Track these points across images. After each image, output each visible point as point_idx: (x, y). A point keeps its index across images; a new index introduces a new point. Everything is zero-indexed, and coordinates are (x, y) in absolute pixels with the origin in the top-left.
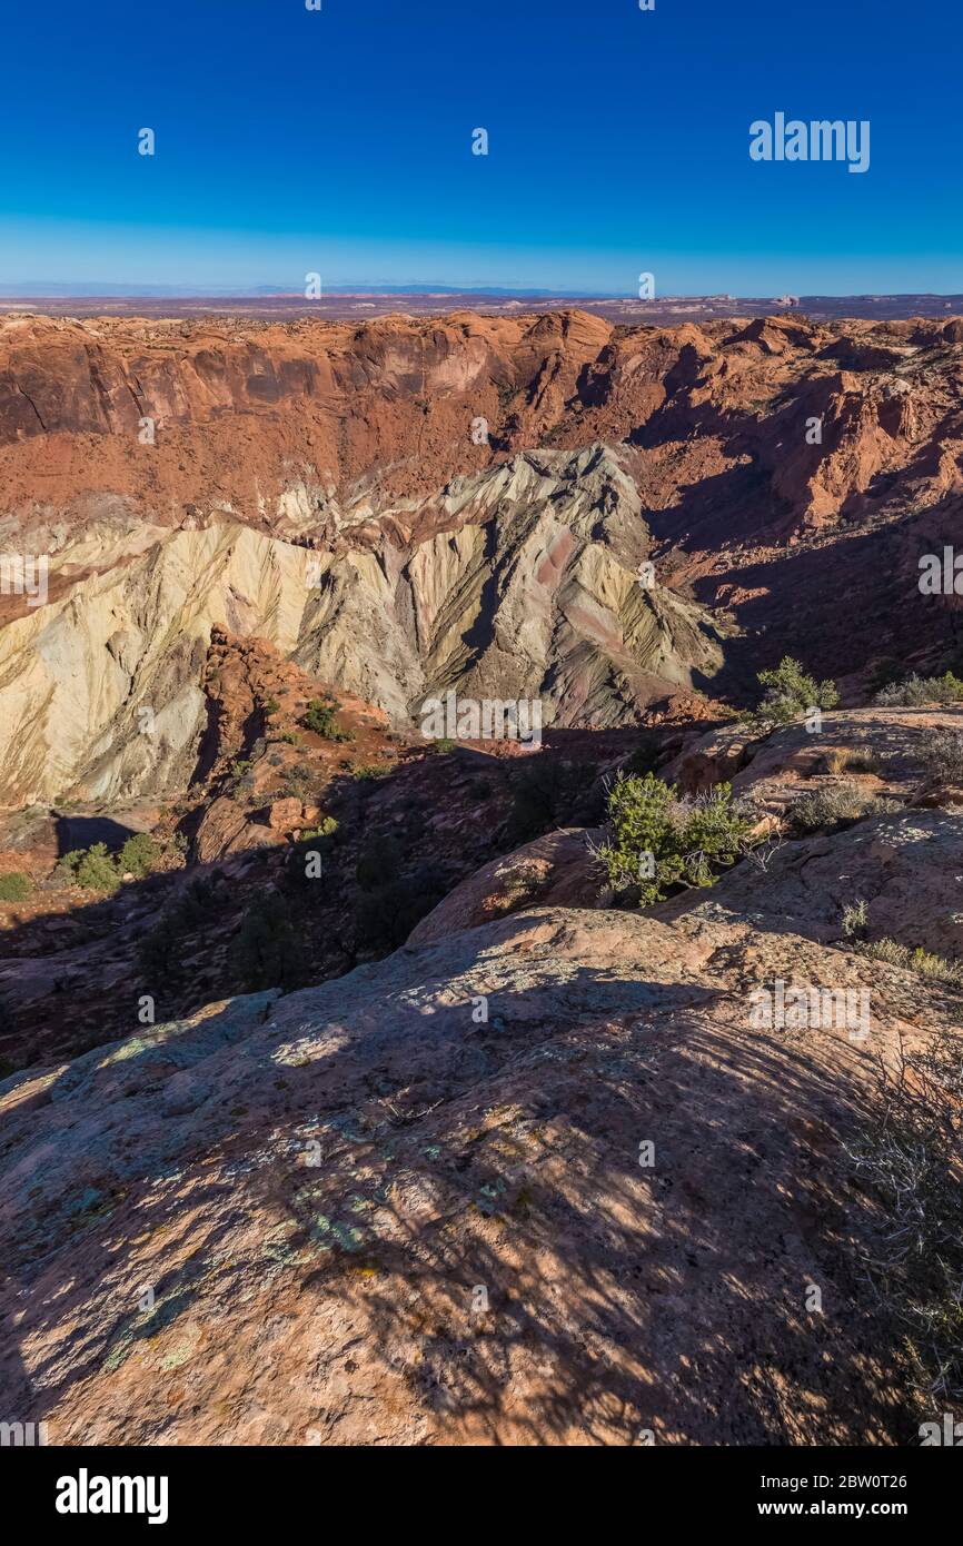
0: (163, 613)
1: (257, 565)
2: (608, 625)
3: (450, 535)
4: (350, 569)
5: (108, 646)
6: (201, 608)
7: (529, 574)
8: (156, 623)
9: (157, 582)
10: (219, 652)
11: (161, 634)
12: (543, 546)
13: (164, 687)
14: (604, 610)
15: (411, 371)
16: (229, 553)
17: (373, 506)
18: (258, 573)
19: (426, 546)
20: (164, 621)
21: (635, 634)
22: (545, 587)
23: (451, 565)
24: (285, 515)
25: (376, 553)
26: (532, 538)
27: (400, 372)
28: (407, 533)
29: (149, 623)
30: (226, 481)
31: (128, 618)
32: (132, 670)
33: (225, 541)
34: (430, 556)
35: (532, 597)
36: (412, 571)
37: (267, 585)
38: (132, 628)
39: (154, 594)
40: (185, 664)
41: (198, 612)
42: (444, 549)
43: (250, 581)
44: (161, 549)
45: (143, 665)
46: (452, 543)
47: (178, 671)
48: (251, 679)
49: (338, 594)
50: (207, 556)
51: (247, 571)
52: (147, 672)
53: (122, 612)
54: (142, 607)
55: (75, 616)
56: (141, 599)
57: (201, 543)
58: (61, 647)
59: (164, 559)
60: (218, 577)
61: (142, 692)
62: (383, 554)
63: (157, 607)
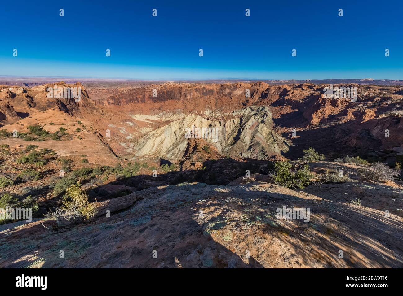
2: (263, 139)
3: (233, 120)
4: (215, 124)
5: (174, 132)
7: (248, 128)
8: (182, 129)
9: (183, 123)
11: (182, 131)
12: (251, 123)
13: (181, 140)
14: (263, 136)
15: (230, 92)
16: (195, 119)
17: (220, 114)
19: (229, 121)
20: (183, 129)
21: (269, 142)
22: (251, 131)
23: (233, 125)
25: (219, 122)
26: (249, 121)
27: (228, 92)
28: (225, 119)
30: (196, 108)
32: (177, 137)
33: (195, 117)
34: (229, 123)
35: (248, 132)
36: (225, 125)
38: (178, 130)
39: (182, 125)
42: (232, 122)
43: (198, 125)
44: (185, 118)
45: (179, 136)
46: (233, 121)
50: (192, 120)
51: (198, 123)
52: (179, 138)
53: (177, 127)
54: (180, 127)
55: (171, 127)
56: (180, 125)
57: (191, 117)
58: (167, 131)
59: (185, 120)
60: (193, 123)
61: (178, 141)
62: (221, 122)
63: (183, 127)
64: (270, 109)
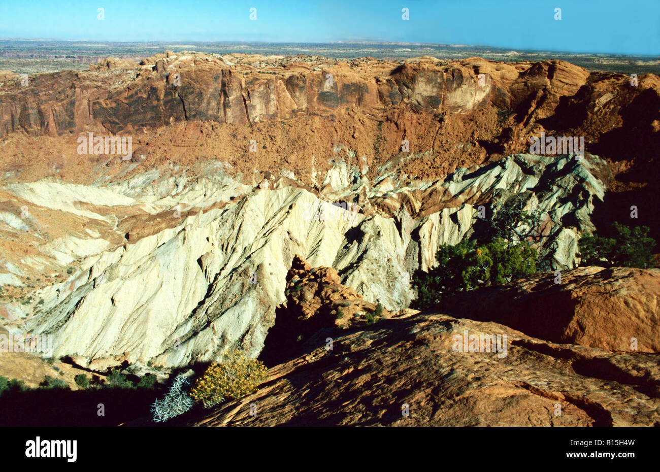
0: (240, 244)
3: (453, 210)
4: (375, 227)
5: (200, 261)
6: (266, 242)
8: (234, 250)
9: (240, 222)
10: (298, 274)
11: (236, 257)
13: (231, 295)
15: (434, 94)
16: (291, 207)
17: (394, 183)
18: (308, 224)
19: (434, 217)
20: (240, 250)
23: (452, 233)
24: (329, 184)
25: (396, 218)
27: (425, 94)
28: (418, 206)
29: (229, 249)
30: (292, 158)
31: (216, 243)
32: (212, 280)
33: (290, 199)
34: (436, 224)
36: (421, 233)
38: (218, 251)
39: (236, 229)
40: (248, 281)
41: (263, 246)
42: (447, 220)
43: (302, 229)
44: (246, 200)
45: (220, 278)
46: (454, 217)
47: (243, 285)
48: (323, 294)
49: (363, 245)
50: (276, 208)
51: (302, 221)
52: (221, 283)
53: (214, 239)
54: (226, 238)
55: (184, 239)
56: (227, 232)
57: (274, 199)
58: (172, 256)
59: (247, 206)
60: (281, 223)
61: (216, 297)
62: (401, 219)
63: (237, 239)
64: (597, 169)
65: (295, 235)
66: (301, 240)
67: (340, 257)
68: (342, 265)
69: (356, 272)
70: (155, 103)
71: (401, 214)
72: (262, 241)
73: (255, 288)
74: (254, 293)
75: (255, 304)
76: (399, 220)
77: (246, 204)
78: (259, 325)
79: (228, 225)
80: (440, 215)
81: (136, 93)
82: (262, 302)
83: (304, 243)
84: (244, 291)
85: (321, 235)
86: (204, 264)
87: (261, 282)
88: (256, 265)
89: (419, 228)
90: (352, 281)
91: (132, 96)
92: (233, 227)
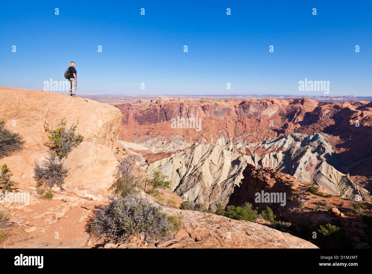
0: (192, 164)
1: (218, 155)
2: (335, 190)
3: (275, 153)
4: (244, 159)
5: (178, 171)
6: (203, 164)
7: (303, 168)
8: (190, 167)
9: (192, 156)
11: (191, 169)
12: (307, 160)
13: (190, 184)
14: (332, 183)
15: (256, 111)
16: (211, 151)
17: (242, 144)
18: (218, 157)
19: (267, 156)
20: (193, 166)
21: (346, 194)
22: (308, 173)
23: (274, 162)
25: (252, 156)
26: (304, 157)
27: (253, 111)
29: (189, 166)
31: (184, 164)
32: (182, 178)
33: (211, 148)
34: (268, 158)
35: (304, 175)
36: (263, 162)
37: (220, 161)
38: (184, 167)
39: (191, 159)
40: (196, 178)
41: (202, 165)
42: (272, 157)
43: (216, 159)
44: (195, 148)
45: (185, 177)
46: (275, 156)
47: (195, 179)
49: (240, 166)
50: (206, 151)
51: (216, 156)
52: (186, 179)
53: (183, 162)
54: (188, 162)
55: (172, 162)
56: (188, 160)
57: (205, 148)
58: (167, 169)
59: (195, 150)
60: (208, 157)
61: (184, 184)
62: (254, 156)
63: (191, 162)
64: (327, 139)
65: (213, 161)
66: (216, 163)
67: (231, 171)
68: (232, 174)
69: (239, 176)
70: (156, 114)
71: (254, 154)
72: (201, 163)
73: (200, 181)
74: (199, 183)
75: (200, 188)
76: (253, 157)
77: (195, 149)
78: (202, 196)
79: (188, 157)
80: (269, 155)
81: (150, 111)
82: (202, 186)
83: (217, 165)
84: (195, 182)
85: (224, 161)
86: (179, 172)
87: (202, 179)
88: (200, 172)
89: (261, 160)
90: (237, 180)
91: (148, 112)
92: (190, 158)
